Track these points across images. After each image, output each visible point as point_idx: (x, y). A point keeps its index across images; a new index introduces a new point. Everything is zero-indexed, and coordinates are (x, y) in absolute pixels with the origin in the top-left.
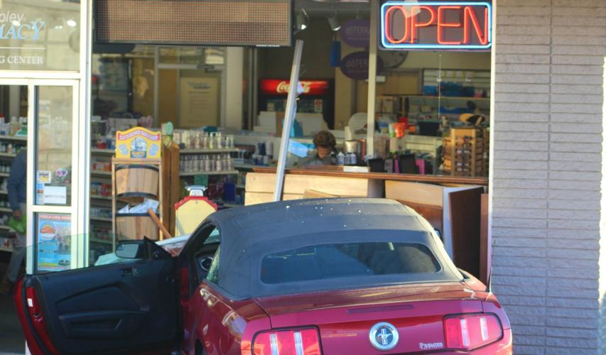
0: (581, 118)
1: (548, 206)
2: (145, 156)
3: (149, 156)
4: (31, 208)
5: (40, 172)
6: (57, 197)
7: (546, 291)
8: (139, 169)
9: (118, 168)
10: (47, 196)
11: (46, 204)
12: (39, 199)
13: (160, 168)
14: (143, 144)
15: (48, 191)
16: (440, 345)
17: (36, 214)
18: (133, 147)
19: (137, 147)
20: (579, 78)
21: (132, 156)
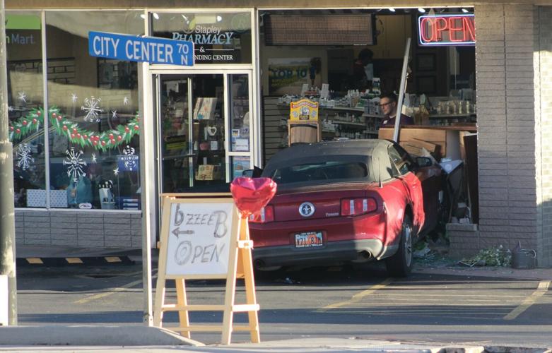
0: (522, 86)
1: (507, 143)
2: (308, 119)
3: (311, 118)
4: (228, 154)
5: (233, 130)
6: (243, 146)
7: (508, 197)
8: (302, 127)
9: (292, 126)
10: (238, 146)
11: (238, 151)
12: (233, 147)
13: (318, 126)
14: (307, 111)
15: (238, 142)
16: (337, 214)
17: (231, 158)
18: (301, 113)
19: (303, 113)
20: (521, 61)
21: (300, 119)
